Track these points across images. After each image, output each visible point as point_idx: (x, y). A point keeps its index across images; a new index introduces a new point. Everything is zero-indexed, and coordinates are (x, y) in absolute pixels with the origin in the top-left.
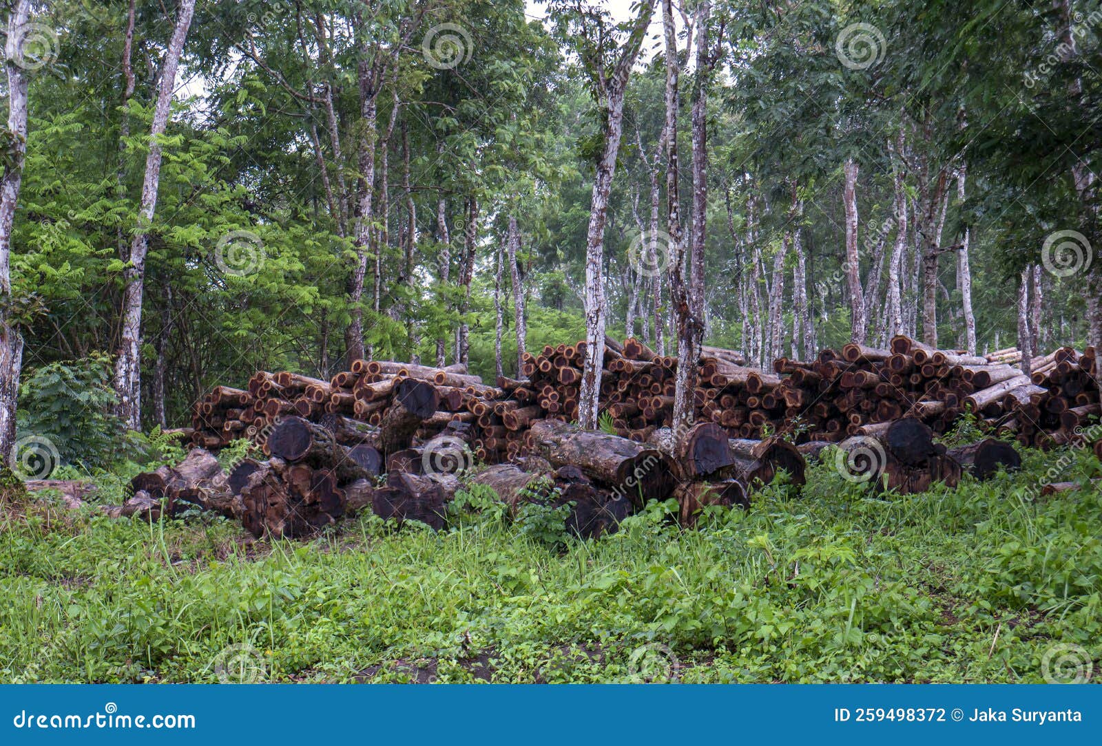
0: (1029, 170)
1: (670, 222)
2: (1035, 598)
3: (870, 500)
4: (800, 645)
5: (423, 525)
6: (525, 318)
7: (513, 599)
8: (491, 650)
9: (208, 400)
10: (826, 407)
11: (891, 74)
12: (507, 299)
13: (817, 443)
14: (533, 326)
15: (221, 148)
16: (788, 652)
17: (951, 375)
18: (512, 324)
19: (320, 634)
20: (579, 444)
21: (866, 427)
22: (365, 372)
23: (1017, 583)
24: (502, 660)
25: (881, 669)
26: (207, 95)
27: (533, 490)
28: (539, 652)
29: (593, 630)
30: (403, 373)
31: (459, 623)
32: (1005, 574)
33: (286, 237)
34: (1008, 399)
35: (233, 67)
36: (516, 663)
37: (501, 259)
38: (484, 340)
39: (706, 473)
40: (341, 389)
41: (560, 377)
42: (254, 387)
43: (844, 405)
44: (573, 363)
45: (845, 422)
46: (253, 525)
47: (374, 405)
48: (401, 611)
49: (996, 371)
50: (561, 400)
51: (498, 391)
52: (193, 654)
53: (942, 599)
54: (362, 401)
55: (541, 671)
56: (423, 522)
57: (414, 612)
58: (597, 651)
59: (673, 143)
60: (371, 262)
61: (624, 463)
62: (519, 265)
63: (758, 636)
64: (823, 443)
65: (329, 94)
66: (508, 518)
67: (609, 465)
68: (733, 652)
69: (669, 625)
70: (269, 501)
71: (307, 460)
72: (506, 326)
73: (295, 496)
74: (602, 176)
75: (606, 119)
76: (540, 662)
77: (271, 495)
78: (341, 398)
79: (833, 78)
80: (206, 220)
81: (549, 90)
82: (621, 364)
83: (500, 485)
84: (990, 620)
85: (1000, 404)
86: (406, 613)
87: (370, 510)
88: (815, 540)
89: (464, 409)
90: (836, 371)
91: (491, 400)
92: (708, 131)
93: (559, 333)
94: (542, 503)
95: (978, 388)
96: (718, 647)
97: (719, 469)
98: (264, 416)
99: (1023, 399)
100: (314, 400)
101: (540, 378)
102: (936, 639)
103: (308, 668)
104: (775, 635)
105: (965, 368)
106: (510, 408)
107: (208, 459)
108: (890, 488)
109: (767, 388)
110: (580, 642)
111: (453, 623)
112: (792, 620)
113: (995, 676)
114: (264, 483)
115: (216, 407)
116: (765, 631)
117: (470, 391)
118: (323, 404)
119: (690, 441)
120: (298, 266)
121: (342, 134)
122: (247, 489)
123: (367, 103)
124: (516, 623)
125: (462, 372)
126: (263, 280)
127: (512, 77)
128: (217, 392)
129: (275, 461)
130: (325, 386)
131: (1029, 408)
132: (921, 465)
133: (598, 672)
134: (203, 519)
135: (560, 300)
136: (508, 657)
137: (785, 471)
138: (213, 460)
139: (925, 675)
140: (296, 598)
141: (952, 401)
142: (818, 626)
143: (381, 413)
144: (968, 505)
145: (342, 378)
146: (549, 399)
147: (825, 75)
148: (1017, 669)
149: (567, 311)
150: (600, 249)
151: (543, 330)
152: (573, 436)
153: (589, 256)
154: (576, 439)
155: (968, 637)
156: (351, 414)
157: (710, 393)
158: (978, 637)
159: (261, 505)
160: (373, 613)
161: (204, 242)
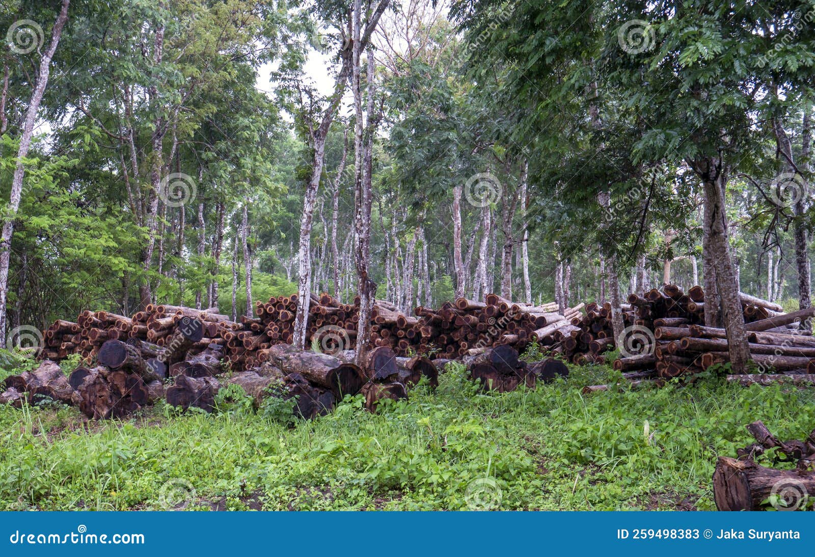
0: (580, 194)
1: (356, 221)
2: (594, 457)
3: (482, 396)
4: (457, 487)
5: (202, 411)
6: (251, 279)
7: (267, 458)
8: (260, 491)
9: (51, 328)
10: (446, 338)
11: (486, 133)
12: (239, 267)
13: (442, 360)
14: (255, 284)
15: (62, 167)
16: (450, 492)
17: (523, 318)
18: (243, 283)
19: (145, 481)
20: (301, 359)
21: (471, 350)
22: (154, 312)
23: (582, 448)
24: (267, 498)
25: (508, 502)
26: (52, 133)
27: (273, 389)
28: (290, 492)
29: (325, 478)
30: (180, 313)
31: (236, 474)
32: (575, 442)
33: (103, 225)
34: (557, 334)
35: (69, 116)
36: (276, 500)
37: (237, 242)
38: (225, 292)
39: (382, 378)
40: (139, 323)
41: (280, 317)
42: (81, 321)
43: (457, 337)
44: (288, 308)
45: (458, 346)
46: (87, 410)
47: (161, 333)
48: (199, 466)
49: (549, 318)
50: (281, 331)
51: (240, 325)
52: (61, 494)
53: (536, 457)
54: (153, 330)
55: (293, 505)
56: (201, 408)
57: (207, 467)
58: (328, 491)
59: (358, 172)
60: (158, 241)
61: (330, 372)
62: (249, 246)
63: (429, 481)
64: (446, 360)
65: (131, 135)
66: (255, 406)
67: (321, 373)
68: (414, 491)
69: (374, 474)
70: (98, 395)
71: (123, 368)
72: (239, 284)
73: (115, 392)
74: (310, 192)
75: (313, 155)
76: (291, 499)
77: (99, 391)
78: (139, 328)
79: (452, 135)
80: (52, 213)
81: (269, 136)
82: (318, 309)
83: (247, 384)
84: (568, 471)
85: (552, 336)
86: (201, 467)
87: (164, 401)
88: (454, 420)
89: (219, 336)
90: (452, 315)
91: (237, 330)
92: (372, 166)
93: (272, 289)
94: (279, 397)
95: (539, 327)
96: (404, 488)
97: (389, 376)
98: (87, 339)
99: (567, 335)
100: (121, 329)
101: (267, 317)
102: (538, 483)
103: (139, 503)
104: (440, 481)
105: (531, 314)
106: (248, 336)
107: (54, 367)
108: (493, 388)
109: (410, 325)
110: (316, 486)
111: (232, 474)
112: (450, 471)
113: (578, 506)
114: (95, 383)
115: (55, 333)
116: (434, 479)
117: (223, 325)
118: (126, 332)
119: (372, 358)
120: (112, 244)
121: (140, 161)
122: (82, 387)
123: (157, 141)
124: (273, 473)
125: (217, 313)
126: (89, 253)
127: (250, 129)
128: (57, 323)
129: (100, 368)
130: (127, 320)
131: (570, 339)
132: (512, 374)
133: (329, 505)
134: (53, 406)
135: (272, 268)
136: (271, 495)
137: (426, 377)
138: (57, 368)
139: (535, 506)
140: (128, 458)
141: (523, 335)
142: (465, 475)
143: (165, 338)
144: (543, 399)
145: (139, 315)
146: (272, 330)
147: (447, 133)
148: (591, 501)
149: (276, 275)
150: (308, 236)
151: (262, 287)
152: (297, 354)
153: (301, 240)
154: (299, 356)
155: (557, 482)
156: (145, 339)
157: (374, 328)
158: (562, 481)
159: (93, 397)
160: (180, 467)
161: (51, 227)
